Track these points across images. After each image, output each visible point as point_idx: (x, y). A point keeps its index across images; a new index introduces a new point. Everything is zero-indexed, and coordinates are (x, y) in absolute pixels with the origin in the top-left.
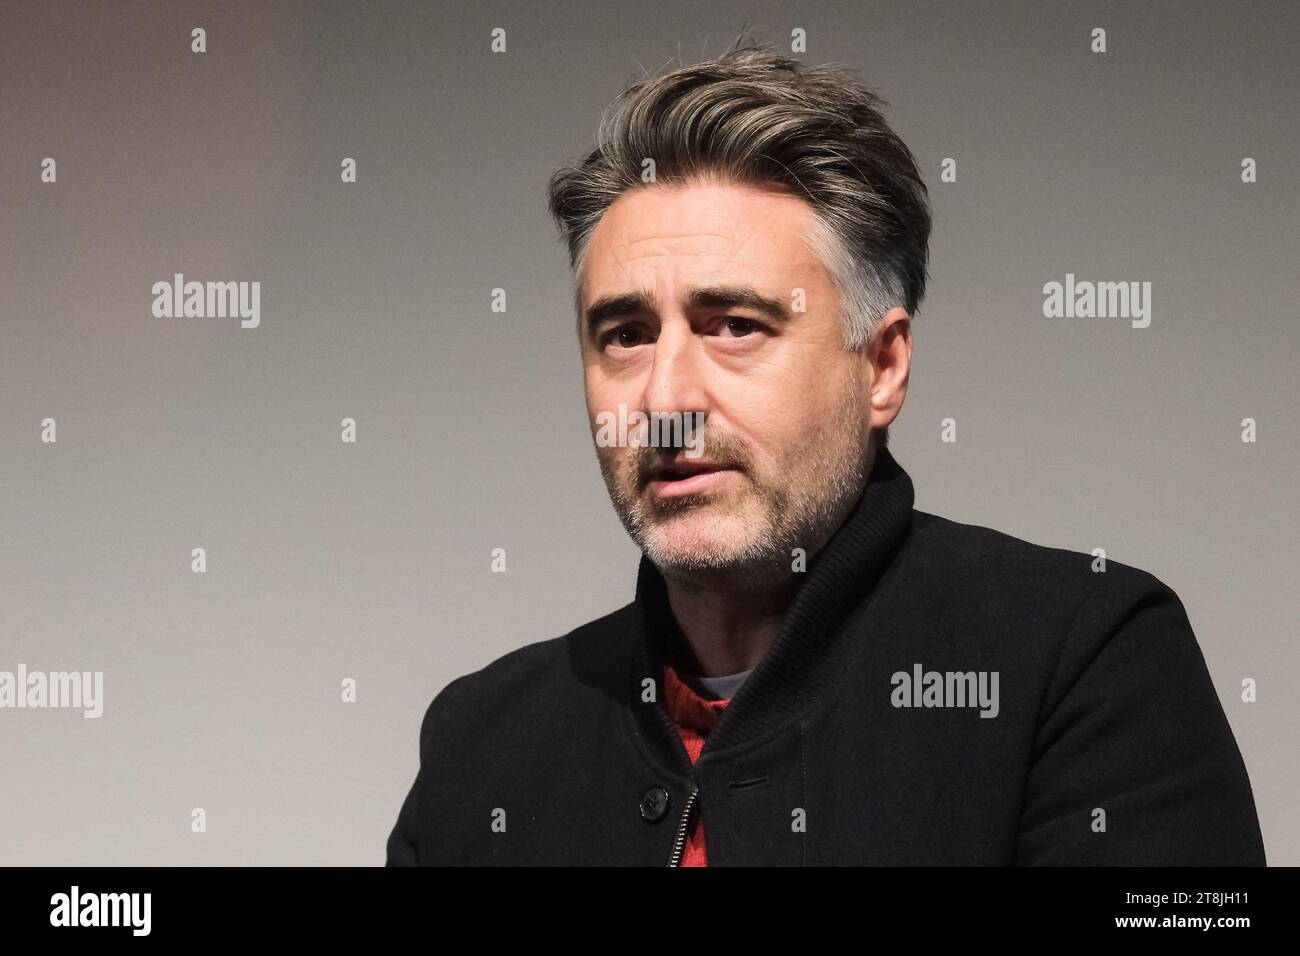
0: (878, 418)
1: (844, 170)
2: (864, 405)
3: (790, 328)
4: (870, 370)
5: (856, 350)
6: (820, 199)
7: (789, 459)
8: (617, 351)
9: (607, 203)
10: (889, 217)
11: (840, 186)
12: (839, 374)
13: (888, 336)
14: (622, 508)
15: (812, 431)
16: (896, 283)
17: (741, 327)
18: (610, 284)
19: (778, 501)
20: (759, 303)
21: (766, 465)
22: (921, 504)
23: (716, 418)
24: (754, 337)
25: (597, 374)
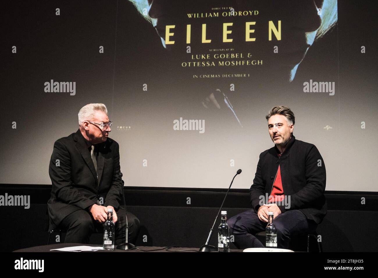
0: (291, 132)
1: (287, 113)
2: (290, 131)
3: (283, 125)
4: (290, 128)
5: (289, 127)
6: (286, 116)
7: (284, 135)
8: (271, 128)
9: (270, 117)
10: (291, 117)
11: (287, 115)
12: (288, 128)
13: (292, 126)
14: (272, 140)
15: (286, 133)
16: (292, 122)
17: (279, 125)
18: (270, 123)
19: (283, 138)
20: (281, 124)
21: (282, 136)
22: (296, 139)
23: (278, 132)
24: (281, 126)
25: (270, 130)
